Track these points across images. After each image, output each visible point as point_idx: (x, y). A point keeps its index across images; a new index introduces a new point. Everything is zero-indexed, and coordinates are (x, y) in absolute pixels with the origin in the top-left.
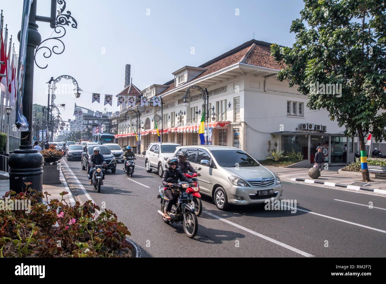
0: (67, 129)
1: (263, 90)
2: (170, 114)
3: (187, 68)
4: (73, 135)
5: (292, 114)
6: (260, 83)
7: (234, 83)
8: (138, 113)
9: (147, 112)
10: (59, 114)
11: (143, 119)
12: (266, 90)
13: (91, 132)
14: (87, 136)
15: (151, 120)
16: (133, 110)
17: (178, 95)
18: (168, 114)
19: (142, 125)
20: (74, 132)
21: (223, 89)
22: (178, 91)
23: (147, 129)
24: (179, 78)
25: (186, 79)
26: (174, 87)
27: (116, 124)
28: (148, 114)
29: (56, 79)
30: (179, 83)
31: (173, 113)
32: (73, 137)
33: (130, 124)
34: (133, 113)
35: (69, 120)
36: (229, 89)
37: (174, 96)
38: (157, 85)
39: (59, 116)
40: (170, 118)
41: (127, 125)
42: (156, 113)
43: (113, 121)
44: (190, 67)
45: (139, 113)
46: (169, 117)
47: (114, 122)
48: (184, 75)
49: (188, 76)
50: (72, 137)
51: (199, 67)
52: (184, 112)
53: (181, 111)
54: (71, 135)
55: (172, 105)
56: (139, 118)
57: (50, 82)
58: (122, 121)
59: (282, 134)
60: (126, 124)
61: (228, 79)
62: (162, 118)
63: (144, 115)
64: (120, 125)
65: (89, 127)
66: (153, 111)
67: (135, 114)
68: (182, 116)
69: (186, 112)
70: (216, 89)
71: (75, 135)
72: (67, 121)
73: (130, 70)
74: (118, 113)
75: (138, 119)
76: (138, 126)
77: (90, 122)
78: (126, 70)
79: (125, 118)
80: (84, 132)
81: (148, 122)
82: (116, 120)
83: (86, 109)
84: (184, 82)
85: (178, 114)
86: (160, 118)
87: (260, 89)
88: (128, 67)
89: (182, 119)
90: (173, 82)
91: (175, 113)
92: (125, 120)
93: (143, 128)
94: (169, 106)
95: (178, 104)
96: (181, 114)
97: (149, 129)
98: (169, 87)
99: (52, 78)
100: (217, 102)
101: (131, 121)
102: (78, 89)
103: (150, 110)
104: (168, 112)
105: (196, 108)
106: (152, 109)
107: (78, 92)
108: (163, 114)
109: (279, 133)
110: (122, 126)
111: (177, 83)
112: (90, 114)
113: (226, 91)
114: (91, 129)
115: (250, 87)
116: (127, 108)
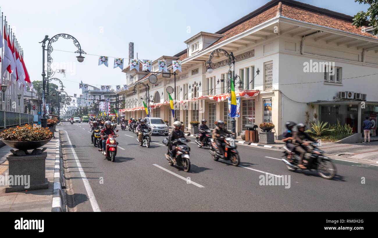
0: (74, 105)
1: (299, 52)
2: (182, 86)
3: (203, 35)
4: (80, 110)
5: (336, 81)
6: (296, 44)
7: (264, 46)
8: (147, 86)
9: (156, 85)
10: (63, 87)
11: (152, 93)
12: (303, 52)
13: (97, 107)
14: (94, 112)
15: (161, 94)
16: (142, 83)
17: (192, 65)
18: (179, 86)
19: (151, 99)
20: (81, 108)
21: (249, 54)
22: (193, 60)
23: (156, 103)
24: (193, 46)
25: (201, 46)
26: (187, 57)
27: (122, 99)
28: (157, 87)
29: (52, 38)
30: (192, 52)
31: (185, 85)
32: (80, 112)
33: (137, 98)
34: (140, 87)
35: (75, 95)
36: (258, 53)
37: (186, 67)
38: (166, 56)
39: (62, 89)
40: (182, 90)
41: (134, 99)
42: (166, 85)
43: (120, 97)
44: (205, 33)
45: (148, 86)
46: (181, 89)
48: (198, 42)
49: (204, 43)
50: (79, 112)
51: (216, 33)
52: (199, 83)
53: (195, 82)
54: (79, 110)
55: (184, 76)
56: (148, 91)
57: (44, 42)
58: (129, 95)
59: (319, 103)
60: (133, 99)
61: (256, 41)
62: (175, 90)
63: (153, 89)
64: (127, 99)
65: (95, 102)
66: (163, 84)
67: (144, 87)
68: (197, 87)
69: (201, 83)
70: (239, 55)
71: (82, 110)
72: (73, 96)
73: (133, 48)
74: (126, 87)
75: (147, 92)
76: (148, 100)
77: (97, 98)
78: (129, 48)
79: (133, 91)
80: (91, 108)
81: (157, 95)
82: (122, 96)
83: (92, 87)
84: (199, 51)
85: (191, 86)
86: (173, 90)
87: (296, 51)
88: (132, 45)
89: (197, 91)
90: (185, 52)
91: (187, 85)
92: (134, 94)
93: (152, 101)
94: (180, 78)
95: (192, 75)
96: (195, 86)
97: (159, 102)
98: (179, 58)
99: (47, 37)
100: (240, 69)
101: (139, 96)
102: (81, 52)
103: (159, 83)
104: (180, 84)
105: (213, 77)
106: (161, 82)
107: (81, 55)
108: (176, 86)
109: (316, 102)
110: (129, 100)
111: (190, 52)
112: (97, 91)
113: (253, 55)
114: (97, 104)
115: (285, 49)
116: (134, 83)
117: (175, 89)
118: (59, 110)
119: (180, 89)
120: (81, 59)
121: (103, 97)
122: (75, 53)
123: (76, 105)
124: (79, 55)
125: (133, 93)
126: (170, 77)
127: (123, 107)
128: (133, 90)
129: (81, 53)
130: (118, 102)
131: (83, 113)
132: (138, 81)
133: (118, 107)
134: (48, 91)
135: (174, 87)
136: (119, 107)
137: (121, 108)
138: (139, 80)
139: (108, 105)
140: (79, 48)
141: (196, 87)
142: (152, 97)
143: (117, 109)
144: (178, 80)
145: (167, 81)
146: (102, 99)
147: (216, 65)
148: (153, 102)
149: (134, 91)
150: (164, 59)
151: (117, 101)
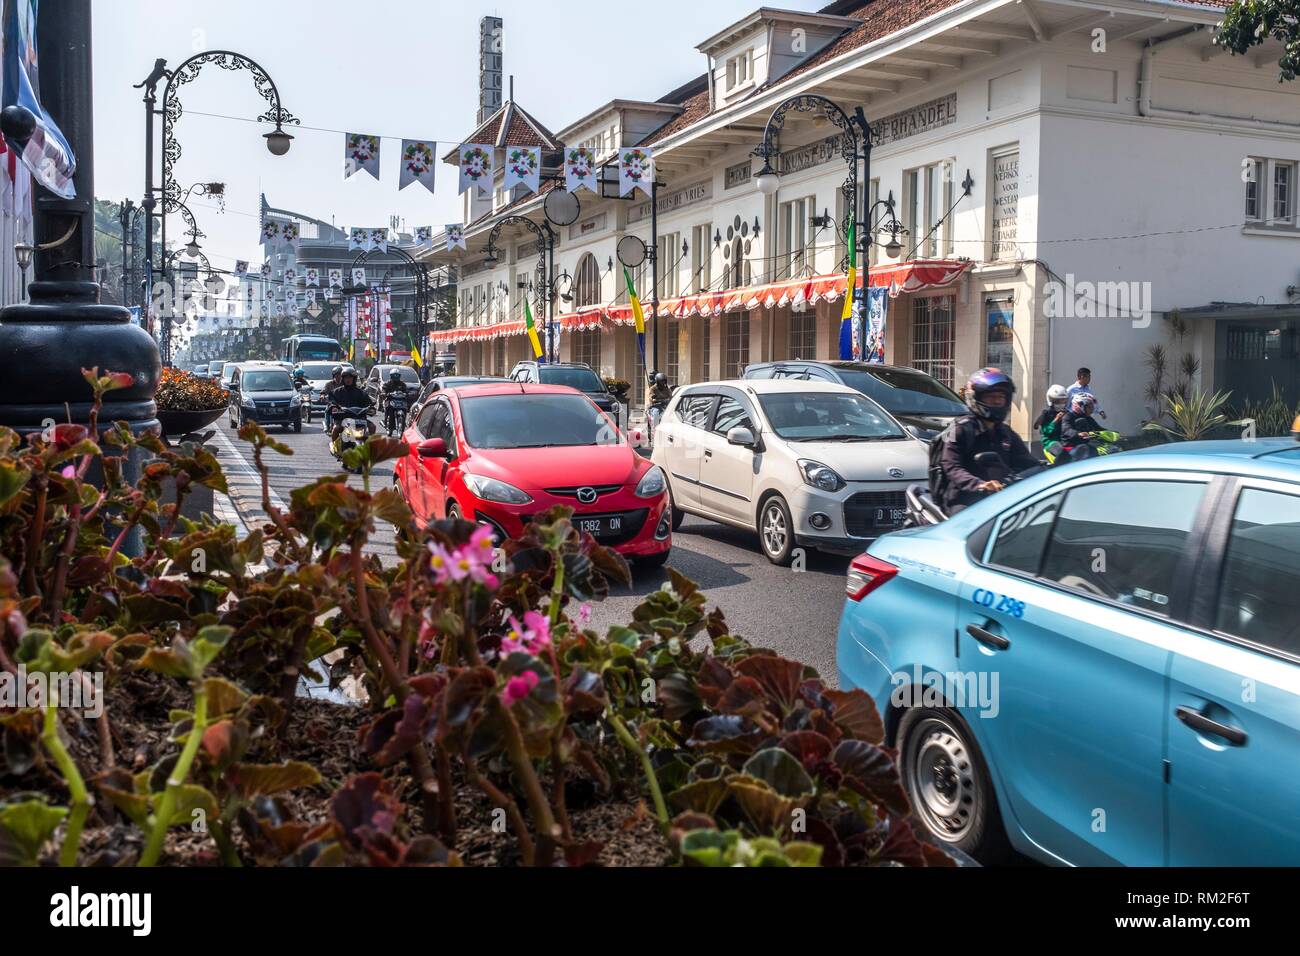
1: (1128, 107)
2: (688, 235)
3: (768, 20)
4: (257, 332)
5: (1271, 221)
6: (1116, 74)
7: (990, 81)
8: (545, 232)
9: (584, 228)
11: (567, 260)
12: (1146, 108)
13: (335, 319)
15: (602, 263)
16: (523, 218)
17: (726, 145)
18: (678, 233)
19: (564, 287)
20: (261, 322)
21: (937, 111)
22: (727, 127)
23: (584, 304)
24: (732, 65)
25: (760, 67)
26: (705, 108)
27: (445, 283)
28: (591, 236)
30: (729, 89)
31: (700, 229)
32: (258, 341)
33: (506, 281)
34: (520, 234)
35: (241, 266)
36: (970, 109)
37: (707, 151)
38: (628, 103)
40: (690, 252)
41: (496, 285)
43: (433, 273)
44: (778, 11)
45: (551, 234)
46: (685, 248)
47: (439, 274)
48: (752, 51)
49: (774, 54)
50: (253, 340)
52: (751, 225)
53: (738, 219)
54: (251, 333)
55: (699, 192)
56: (548, 253)
58: (471, 269)
59: (1217, 314)
60: (490, 284)
61: (960, 61)
62: (654, 253)
63: (573, 243)
64: (466, 285)
65: (326, 297)
66: (612, 223)
67: (533, 237)
68: (744, 240)
69: (762, 224)
70: (903, 113)
71: (266, 334)
72: (232, 268)
74: (455, 234)
75: (544, 257)
76: (548, 291)
77: (337, 278)
79: (486, 255)
80: (306, 321)
81: (588, 267)
84: (753, 86)
85: (724, 234)
86: (646, 252)
87: (1115, 102)
89: (745, 257)
90: (699, 87)
91: (709, 227)
92: (486, 264)
93: (567, 298)
94: (683, 199)
95: (726, 188)
96: (737, 233)
97: (596, 303)
98: (684, 110)
100: (905, 172)
101: (513, 270)
102: (279, 116)
103: (598, 216)
104: (678, 224)
105: (807, 201)
106: (605, 213)
107: (279, 129)
108: (659, 234)
109: (1204, 309)
110: (472, 292)
111: (721, 90)
112: (333, 242)
113: (951, 117)
114: (335, 307)
115: (1069, 97)
116: (494, 213)
117: (655, 246)
119: (682, 244)
120: (278, 143)
121: (360, 277)
122: (260, 120)
123: (240, 311)
124: (271, 127)
125: (487, 260)
126: (633, 199)
127: (447, 321)
128: (485, 250)
129: (279, 121)
130: (424, 296)
131: (268, 347)
132: (510, 206)
133: (427, 318)
134: (125, 248)
135: (650, 243)
136: (432, 320)
137: (440, 327)
138: (514, 203)
139: (382, 310)
140: (275, 101)
141: (740, 241)
142: (569, 281)
143: (424, 329)
144: (673, 209)
145: (629, 209)
146: (356, 282)
147: (818, 150)
148: (571, 299)
149: (490, 251)
150: (618, 114)
151: (419, 290)
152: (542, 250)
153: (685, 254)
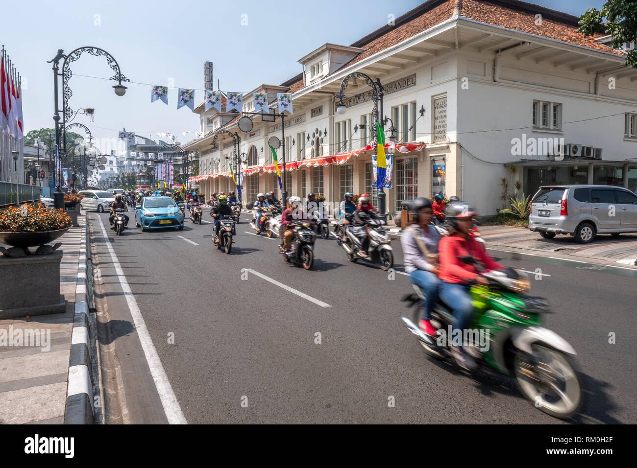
0: (111, 169)
1: (491, 78)
2: (295, 137)
3: (329, 48)
4: (122, 179)
5: (552, 127)
6: (485, 64)
7: (432, 67)
8: (236, 137)
9: (251, 135)
11: (245, 148)
12: (497, 79)
13: (152, 173)
14: (147, 181)
15: (259, 149)
16: (227, 131)
17: (311, 100)
18: (291, 136)
19: (244, 159)
20: (123, 174)
21: (408, 82)
22: (313, 91)
23: (252, 165)
24: (313, 68)
25: (326, 69)
26: (303, 86)
27: (194, 159)
28: (254, 138)
29: (70, 55)
30: (312, 77)
31: (300, 135)
32: (123, 181)
33: (219, 157)
34: (224, 139)
35: (113, 153)
36: (422, 80)
37: (302, 104)
38: (268, 86)
39: (90, 142)
40: (296, 143)
41: (215, 159)
42: (267, 135)
43: (190, 155)
44: (333, 45)
45: (238, 137)
46: (294, 142)
47: (192, 156)
48: (321, 61)
49: (332, 63)
50: (121, 181)
51: (352, 46)
52: (323, 132)
53: (317, 130)
54: (120, 179)
55: (299, 120)
56: (237, 145)
57: (56, 61)
58: (205, 153)
59: (524, 164)
60: (212, 159)
61: (419, 60)
62: (284, 143)
63: (246, 141)
64: (203, 159)
65: (148, 165)
66: (263, 133)
67: (231, 139)
68: (320, 138)
69: (328, 131)
70: (390, 83)
71: (126, 179)
72: (110, 154)
73: (212, 72)
75: (236, 147)
76: (237, 160)
77: (151, 155)
78: (205, 71)
79: (212, 146)
80: (141, 174)
81: (253, 152)
82: (193, 154)
83: (143, 138)
84: (323, 76)
85: (311, 136)
86: (280, 143)
87: (485, 76)
88: (209, 67)
89: (321, 144)
90: (300, 78)
91: (304, 134)
92: (213, 150)
93: (245, 163)
94: (292, 122)
95: (312, 117)
96: (317, 135)
97: (256, 164)
98: (290, 89)
99: (61, 52)
100: (392, 107)
101: (221, 153)
102: (120, 78)
103: (257, 131)
104: (292, 132)
105: (347, 121)
106: (259, 130)
107: (120, 84)
108: (286, 136)
109: (519, 162)
110: (205, 161)
111: (308, 78)
112: (150, 145)
113: (414, 84)
114: (152, 168)
115: (468, 73)
116: (214, 131)
117: (284, 141)
118: (86, 178)
119: (292, 141)
120: (120, 90)
121: (161, 156)
122: (111, 79)
123: (116, 171)
124: (117, 83)
125: (213, 148)
126: (274, 121)
127: (196, 173)
128: (212, 144)
129: (120, 80)
130: (186, 164)
131: (127, 184)
132: (220, 128)
133: (188, 172)
134: (65, 146)
135: (281, 139)
136: (189, 173)
137: (192, 175)
138: (221, 127)
139: (170, 169)
140: (118, 71)
141: (318, 138)
142: (245, 155)
143: (186, 176)
144: (288, 127)
145: (269, 127)
146: (159, 158)
147: (352, 100)
148: (246, 163)
149: (214, 144)
150: (264, 90)
151: (184, 162)
152: (235, 144)
153: (294, 144)
